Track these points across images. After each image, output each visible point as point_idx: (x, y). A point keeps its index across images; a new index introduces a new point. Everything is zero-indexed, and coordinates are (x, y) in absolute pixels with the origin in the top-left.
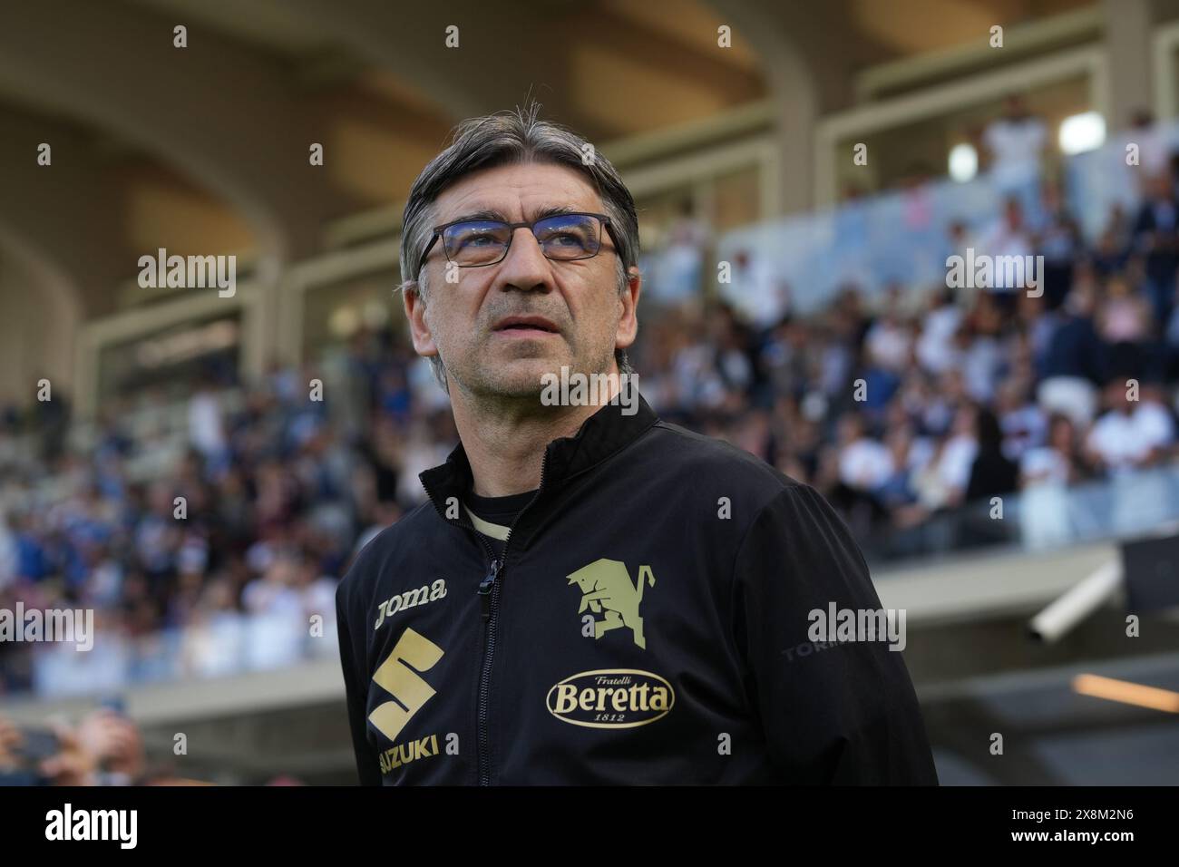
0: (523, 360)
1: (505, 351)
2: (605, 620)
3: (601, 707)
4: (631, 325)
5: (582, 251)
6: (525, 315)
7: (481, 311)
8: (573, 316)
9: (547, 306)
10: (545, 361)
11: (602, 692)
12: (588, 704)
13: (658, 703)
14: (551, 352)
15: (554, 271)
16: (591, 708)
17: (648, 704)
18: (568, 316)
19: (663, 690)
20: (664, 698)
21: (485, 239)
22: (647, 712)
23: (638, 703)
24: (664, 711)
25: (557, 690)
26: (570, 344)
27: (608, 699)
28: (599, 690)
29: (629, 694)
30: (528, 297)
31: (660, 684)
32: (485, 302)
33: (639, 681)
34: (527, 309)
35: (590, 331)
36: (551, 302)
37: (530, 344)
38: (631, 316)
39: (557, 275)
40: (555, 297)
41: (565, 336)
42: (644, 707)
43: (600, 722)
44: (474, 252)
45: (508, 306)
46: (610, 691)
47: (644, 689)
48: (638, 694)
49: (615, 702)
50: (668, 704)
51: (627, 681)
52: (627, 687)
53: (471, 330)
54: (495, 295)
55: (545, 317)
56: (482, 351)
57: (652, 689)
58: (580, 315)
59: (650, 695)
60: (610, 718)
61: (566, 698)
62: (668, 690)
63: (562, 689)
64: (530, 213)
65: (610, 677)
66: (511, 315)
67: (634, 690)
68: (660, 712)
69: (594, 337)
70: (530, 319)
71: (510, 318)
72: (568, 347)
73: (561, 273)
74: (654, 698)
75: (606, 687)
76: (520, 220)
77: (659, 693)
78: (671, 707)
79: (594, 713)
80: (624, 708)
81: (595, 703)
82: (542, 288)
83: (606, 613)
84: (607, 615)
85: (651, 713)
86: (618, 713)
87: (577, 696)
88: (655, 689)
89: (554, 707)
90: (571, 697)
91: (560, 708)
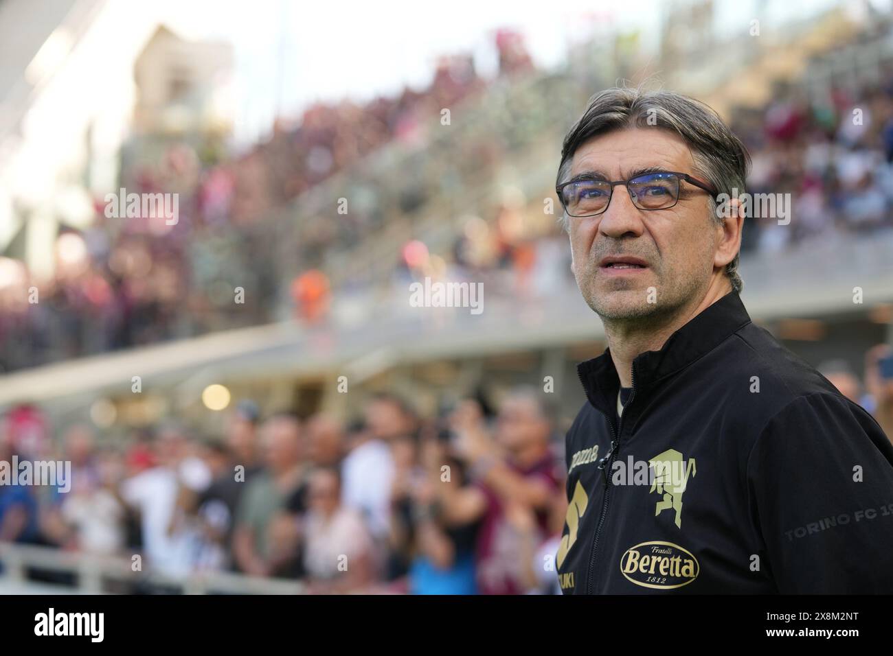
0: (618, 292)
1: (605, 286)
2: (663, 501)
3: (652, 571)
4: (735, 244)
5: (670, 198)
6: (618, 256)
7: (591, 251)
8: (660, 253)
9: (638, 248)
10: (635, 292)
11: (654, 558)
12: (645, 568)
13: (688, 571)
14: (640, 284)
15: (644, 218)
16: (646, 571)
17: (680, 572)
18: (655, 253)
19: (690, 562)
20: (691, 568)
21: (595, 193)
22: (679, 578)
23: (674, 572)
24: (692, 578)
25: (629, 553)
26: (658, 275)
27: (658, 564)
28: (653, 557)
29: (670, 562)
30: (620, 242)
31: (689, 557)
32: (594, 243)
33: (676, 553)
34: (620, 251)
35: (678, 262)
36: (641, 244)
37: (622, 280)
38: (735, 238)
39: (647, 221)
40: (645, 239)
41: (654, 269)
42: (678, 575)
43: (650, 583)
44: (587, 202)
45: (606, 249)
46: (659, 559)
47: (678, 560)
48: (675, 562)
49: (662, 567)
50: (695, 573)
51: (669, 552)
52: (669, 556)
53: (585, 265)
54: (600, 239)
55: (635, 256)
56: (592, 283)
57: (683, 561)
58: (667, 251)
59: (682, 564)
60: (656, 580)
61: (633, 562)
62: (694, 562)
63: (632, 553)
64: (625, 172)
65: (661, 547)
66: (608, 255)
67: (673, 559)
68: (689, 578)
69: (681, 266)
70: (623, 258)
71: (607, 258)
72: (657, 278)
73: (650, 219)
74: (685, 567)
75: (657, 555)
76: (618, 179)
77: (688, 564)
78: (697, 575)
79: (647, 575)
80: (666, 574)
81: (648, 568)
82: (631, 234)
83: (665, 495)
84: (665, 497)
85: (683, 579)
86: (663, 577)
87: (639, 561)
88: (686, 561)
89: (624, 568)
90: (635, 561)
91: (627, 570)
